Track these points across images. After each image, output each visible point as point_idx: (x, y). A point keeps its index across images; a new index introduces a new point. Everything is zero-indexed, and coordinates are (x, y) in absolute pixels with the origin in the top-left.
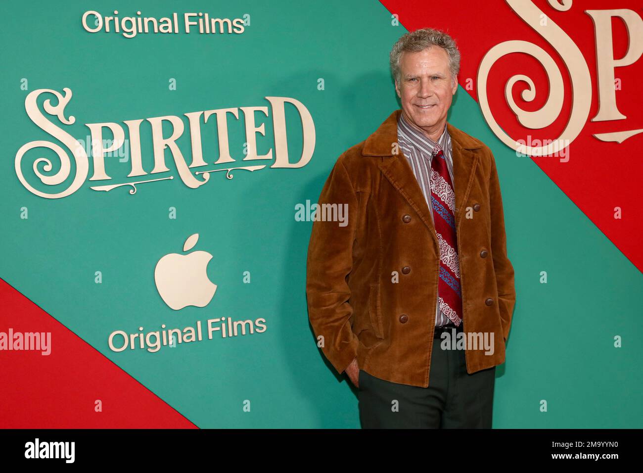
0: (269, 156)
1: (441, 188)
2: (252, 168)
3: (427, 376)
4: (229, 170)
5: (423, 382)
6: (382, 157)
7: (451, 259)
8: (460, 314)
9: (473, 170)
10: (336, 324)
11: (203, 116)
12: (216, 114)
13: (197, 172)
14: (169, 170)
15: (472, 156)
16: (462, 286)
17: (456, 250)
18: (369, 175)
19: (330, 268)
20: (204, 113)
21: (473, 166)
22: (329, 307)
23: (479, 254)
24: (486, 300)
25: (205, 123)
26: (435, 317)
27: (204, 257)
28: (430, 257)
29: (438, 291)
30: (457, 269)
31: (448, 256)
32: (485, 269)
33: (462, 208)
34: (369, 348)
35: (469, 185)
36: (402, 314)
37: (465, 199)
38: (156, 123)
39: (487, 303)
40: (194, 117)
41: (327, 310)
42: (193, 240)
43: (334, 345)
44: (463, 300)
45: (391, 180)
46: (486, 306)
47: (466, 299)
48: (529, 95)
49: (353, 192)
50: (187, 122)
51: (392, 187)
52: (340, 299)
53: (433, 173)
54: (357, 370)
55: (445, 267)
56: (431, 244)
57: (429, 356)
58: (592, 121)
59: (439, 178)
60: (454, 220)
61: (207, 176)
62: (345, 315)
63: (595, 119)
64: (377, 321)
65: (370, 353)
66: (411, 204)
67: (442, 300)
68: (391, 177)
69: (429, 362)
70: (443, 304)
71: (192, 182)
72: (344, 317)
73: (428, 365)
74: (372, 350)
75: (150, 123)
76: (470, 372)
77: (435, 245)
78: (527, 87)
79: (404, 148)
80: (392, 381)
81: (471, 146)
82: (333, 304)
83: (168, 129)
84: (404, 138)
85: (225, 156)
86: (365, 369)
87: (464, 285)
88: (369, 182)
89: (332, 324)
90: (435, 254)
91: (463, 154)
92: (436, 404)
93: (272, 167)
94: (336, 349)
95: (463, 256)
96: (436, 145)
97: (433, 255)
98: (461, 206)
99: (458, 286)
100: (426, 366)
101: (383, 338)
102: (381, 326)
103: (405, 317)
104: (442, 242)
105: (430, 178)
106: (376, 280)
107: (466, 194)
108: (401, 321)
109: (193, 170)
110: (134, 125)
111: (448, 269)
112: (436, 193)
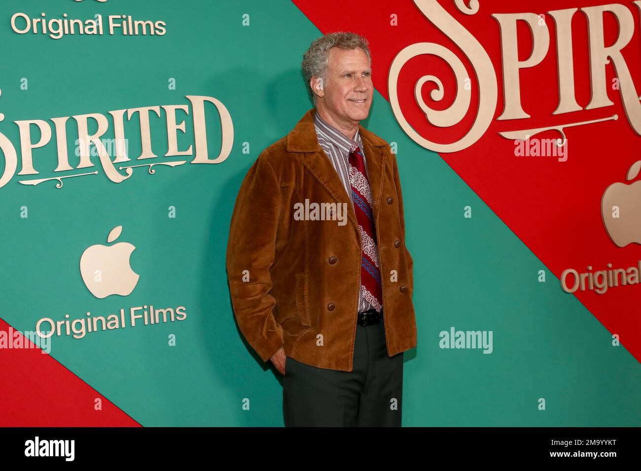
0: (190, 152)
1: (360, 182)
2: (173, 164)
3: (351, 361)
4: (152, 165)
5: (348, 367)
6: (305, 153)
7: (371, 249)
8: (380, 301)
9: (383, 166)
10: (262, 313)
11: (126, 113)
12: (139, 111)
13: (120, 167)
14: (94, 165)
15: (381, 153)
16: (382, 275)
17: (375, 241)
18: (294, 170)
19: (256, 260)
20: (127, 111)
21: (383, 162)
22: (254, 298)
23: (393, 244)
24: (401, 288)
25: (128, 121)
26: (358, 304)
27: (128, 248)
28: (354, 248)
29: (360, 281)
30: (376, 258)
31: (368, 246)
32: (398, 258)
33: (379, 200)
34: (296, 335)
35: (382, 180)
36: (330, 302)
37: (380, 193)
38: (82, 120)
39: (401, 291)
40: (118, 115)
41: (253, 300)
42: (116, 232)
43: (261, 333)
44: (383, 288)
45: (315, 174)
46: (400, 293)
47: (385, 286)
48: (438, 95)
49: (278, 186)
50: (111, 119)
51: (317, 181)
52: (264, 290)
53: (351, 168)
54: (284, 357)
55: (366, 256)
56: (354, 236)
57: (353, 341)
58: (497, 119)
59: (358, 173)
60: (372, 213)
61: (130, 171)
62: (270, 305)
63: (500, 118)
64: (304, 309)
65: (298, 340)
66: (335, 198)
67: (365, 288)
68: (315, 172)
69: (352, 348)
70: (366, 292)
71: (115, 177)
72: (269, 307)
73: (352, 351)
74: (301, 337)
75: (75, 120)
76: (391, 355)
77: (358, 236)
78: (436, 87)
79: (323, 145)
80: (319, 366)
81: (379, 144)
82: (258, 294)
83: (93, 126)
84: (322, 135)
85: (147, 152)
86: (293, 355)
87: (383, 273)
88: (294, 178)
89: (258, 314)
90: (357, 245)
91: (373, 150)
92: (356, 387)
93: (192, 163)
94: (264, 338)
95: (381, 247)
96: (352, 142)
97: (357, 246)
98: (378, 199)
99: (378, 275)
100: (349, 351)
101: (310, 326)
102: (308, 314)
103: (333, 305)
104: (364, 234)
105: (349, 173)
106: (302, 270)
107: (381, 188)
108: (329, 309)
109: (117, 166)
110: (61, 123)
111: (368, 258)
112: (356, 187)
